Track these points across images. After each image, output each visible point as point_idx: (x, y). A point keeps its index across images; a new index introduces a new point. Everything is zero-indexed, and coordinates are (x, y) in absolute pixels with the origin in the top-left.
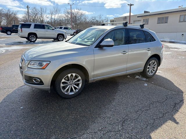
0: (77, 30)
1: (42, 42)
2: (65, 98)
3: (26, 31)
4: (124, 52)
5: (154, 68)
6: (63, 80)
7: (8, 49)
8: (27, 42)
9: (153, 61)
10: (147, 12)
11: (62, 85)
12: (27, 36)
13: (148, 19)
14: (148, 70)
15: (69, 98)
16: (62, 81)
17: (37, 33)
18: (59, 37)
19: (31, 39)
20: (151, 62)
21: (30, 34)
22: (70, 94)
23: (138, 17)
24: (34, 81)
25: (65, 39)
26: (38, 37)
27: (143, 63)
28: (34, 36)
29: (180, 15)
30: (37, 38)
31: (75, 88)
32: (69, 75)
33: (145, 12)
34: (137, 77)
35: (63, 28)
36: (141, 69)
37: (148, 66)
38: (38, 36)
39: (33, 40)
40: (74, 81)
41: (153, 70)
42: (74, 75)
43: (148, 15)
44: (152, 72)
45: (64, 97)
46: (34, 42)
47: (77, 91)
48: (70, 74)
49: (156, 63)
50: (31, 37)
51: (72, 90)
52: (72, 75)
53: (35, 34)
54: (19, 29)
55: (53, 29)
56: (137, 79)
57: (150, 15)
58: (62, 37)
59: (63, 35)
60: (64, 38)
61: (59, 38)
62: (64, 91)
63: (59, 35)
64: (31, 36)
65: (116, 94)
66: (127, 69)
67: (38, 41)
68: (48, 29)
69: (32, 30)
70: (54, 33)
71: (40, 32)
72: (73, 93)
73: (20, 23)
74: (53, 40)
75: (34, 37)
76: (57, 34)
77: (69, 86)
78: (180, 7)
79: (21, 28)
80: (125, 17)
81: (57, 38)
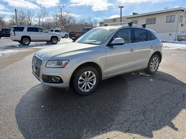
0: (70, 32)
1: (37, 45)
3: (19, 35)
4: (132, 50)
5: (156, 64)
6: (81, 78)
7: (3, 53)
8: (20, 45)
9: (155, 58)
10: (136, 14)
11: (79, 83)
12: (20, 39)
13: (138, 20)
14: (151, 66)
15: (86, 95)
17: (31, 36)
18: (53, 39)
19: (25, 43)
20: (154, 59)
21: (23, 37)
22: (86, 91)
23: (127, 18)
24: (53, 79)
25: (59, 41)
26: (32, 40)
27: (148, 60)
28: (27, 39)
29: (167, 16)
30: (30, 41)
31: (91, 85)
32: (86, 73)
33: (134, 14)
34: (141, 74)
35: (54, 31)
36: (146, 66)
37: (151, 63)
38: (32, 39)
39: (26, 44)
40: (89, 79)
41: (156, 67)
42: (90, 72)
43: (137, 17)
44: (154, 69)
45: (81, 94)
46: (27, 45)
47: (92, 88)
49: (157, 60)
50: (24, 40)
51: (87, 88)
52: (88, 73)
53: (28, 38)
54: (12, 32)
55: (46, 32)
57: (139, 16)
58: (56, 39)
59: (56, 37)
60: (58, 40)
61: (53, 41)
62: (81, 89)
63: (52, 37)
64: (25, 39)
65: (127, 90)
66: (134, 66)
67: (32, 44)
68: (41, 31)
69: (25, 33)
70: (48, 36)
71: (33, 35)
72: (88, 90)
73: (13, 26)
74: (46, 42)
76: (50, 37)
77: (85, 84)
78: (166, 8)
79: (14, 31)
80: (115, 19)
81: (51, 41)
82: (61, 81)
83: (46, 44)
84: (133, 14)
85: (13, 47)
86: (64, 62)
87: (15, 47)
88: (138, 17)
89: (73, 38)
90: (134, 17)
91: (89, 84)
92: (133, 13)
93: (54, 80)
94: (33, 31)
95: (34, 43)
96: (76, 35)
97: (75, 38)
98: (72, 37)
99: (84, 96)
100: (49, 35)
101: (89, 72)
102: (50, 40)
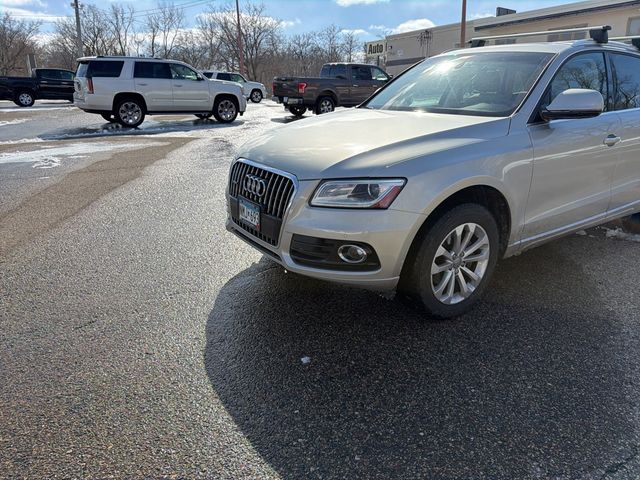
0: (278, 80)
1: (167, 128)
2: (438, 319)
3: (106, 90)
4: (611, 140)
6: (440, 251)
8: (105, 127)
10: (508, 12)
11: (435, 269)
12: (109, 104)
15: (449, 319)
16: (437, 255)
17: (146, 95)
18: (222, 106)
19: (125, 117)
21: (121, 99)
22: (452, 302)
23: (477, 29)
24: (341, 255)
25: (241, 114)
26: (149, 109)
28: (133, 106)
29: (630, 20)
30: (145, 111)
31: (468, 278)
32: (459, 230)
33: (501, 11)
34: (611, 233)
35: (215, 75)
38: (149, 105)
39: (131, 121)
40: (467, 254)
42: (472, 227)
43: (512, 22)
45: (436, 312)
46: (135, 126)
47: (473, 289)
48: (462, 226)
50: (123, 108)
51: (458, 289)
52: (465, 231)
53: (138, 99)
54: (80, 79)
55: (199, 79)
56: (616, 238)
57: (520, 21)
58: (231, 106)
59: (233, 98)
60: (238, 110)
61: (221, 112)
62: (437, 292)
63: (220, 98)
64: (126, 106)
66: (610, 203)
67: (148, 125)
68: (180, 77)
69: (127, 82)
70: (203, 95)
71: (153, 90)
72: (460, 299)
73: (84, 58)
74: (194, 117)
75: (137, 108)
76: (213, 98)
77: (450, 274)
79: (89, 77)
80: (427, 31)
81: (215, 112)
82: (372, 261)
83: (196, 123)
84: (498, 14)
85: (86, 134)
86: (385, 187)
87: (95, 133)
88: (522, 24)
89: (291, 101)
90: (502, 24)
91: (464, 273)
92: (499, 9)
93: (343, 258)
94: (152, 77)
95: (155, 119)
96: (301, 91)
97: (297, 100)
98: (285, 99)
99: (443, 319)
100: (207, 93)
101: (470, 225)
102: (211, 109)
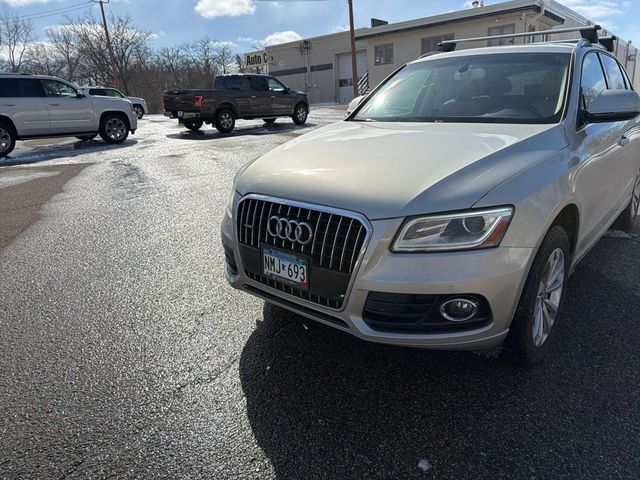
0: (169, 93)
10: (381, 23)
13: (392, 45)
17: (13, 118)
18: (110, 124)
22: (542, 343)
23: (357, 39)
25: (133, 133)
26: (19, 134)
30: (15, 136)
32: (552, 258)
33: (375, 22)
38: (20, 128)
43: (389, 33)
46: (4, 154)
48: (554, 253)
51: (545, 325)
53: (4, 122)
55: (79, 97)
57: (396, 31)
58: (121, 125)
59: (122, 116)
60: (128, 128)
61: (109, 131)
62: (535, 335)
63: (106, 116)
67: (20, 151)
68: (54, 95)
70: (89, 114)
71: (22, 111)
72: (546, 337)
74: (74, 140)
75: (4, 133)
76: (98, 117)
78: (477, 2)
80: (306, 42)
81: (102, 131)
83: (77, 146)
84: (373, 26)
89: (187, 115)
90: (379, 35)
92: (373, 20)
95: (25, 144)
96: (197, 104)
97: (193, 114)
98: (180, 114)
100: (92, 111)
102: (97, 128)
